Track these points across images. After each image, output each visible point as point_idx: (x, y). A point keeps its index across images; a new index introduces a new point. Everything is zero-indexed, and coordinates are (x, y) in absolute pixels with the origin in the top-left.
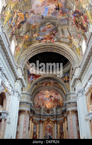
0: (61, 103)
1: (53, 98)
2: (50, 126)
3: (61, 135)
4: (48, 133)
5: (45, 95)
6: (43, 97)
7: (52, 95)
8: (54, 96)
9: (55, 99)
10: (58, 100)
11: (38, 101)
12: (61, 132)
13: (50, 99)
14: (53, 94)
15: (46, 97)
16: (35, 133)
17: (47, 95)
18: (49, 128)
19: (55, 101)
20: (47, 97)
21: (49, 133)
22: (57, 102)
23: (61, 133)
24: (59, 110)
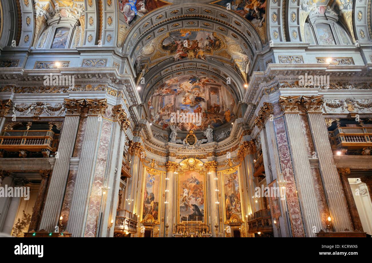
1: (203, 105)
2: (196, 180)
3: (231, 202)
4: (190, 199)
5: (181, 95)
6: (175, 100)
7: (202, 96)
8: (207, 99)
9: (211, 107)
10: (218, 107)
12: (230, 194)
13: (195, 108)
14: (204, 91)
15: (185, 100)
17: (187, 94)
18: (193, 184)
19: (210, 113)
20: (188, 101)
21: (193, 199)
22: (215, 113)
23: (231, 197)
24: (223, 134)
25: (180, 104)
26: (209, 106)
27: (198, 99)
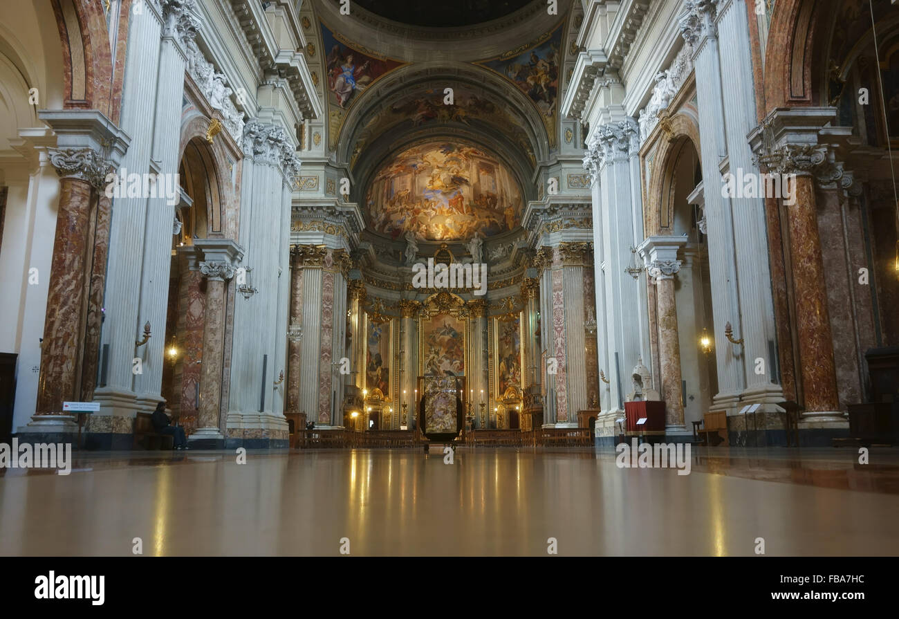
0: (508, 212)
1: (466, 191)
2: (452, 329)
3: (508, 368)
4: (440, 362)
5: (424, 174)
6: (413, 182)
7: (465, 175)
8: (473, 180)
9: (481, 196)
10: (493, 198)
11: (387, 206)
12: (507, 356)
13: (452, 197)
14: (468, 167)
15: (432, 182)
16: (379, 362)
17: (436, 171)
18: (447, 338)
19: (478, 207)
20: (438, 183)
21: (446, 362)
22: (488, 207)
23: (507, 360)
24: (500, 249)
25: (423, 189)
26: (477, 195)
27: (457, 181)
